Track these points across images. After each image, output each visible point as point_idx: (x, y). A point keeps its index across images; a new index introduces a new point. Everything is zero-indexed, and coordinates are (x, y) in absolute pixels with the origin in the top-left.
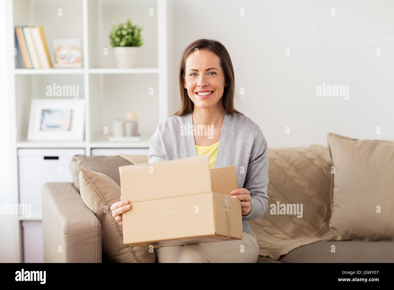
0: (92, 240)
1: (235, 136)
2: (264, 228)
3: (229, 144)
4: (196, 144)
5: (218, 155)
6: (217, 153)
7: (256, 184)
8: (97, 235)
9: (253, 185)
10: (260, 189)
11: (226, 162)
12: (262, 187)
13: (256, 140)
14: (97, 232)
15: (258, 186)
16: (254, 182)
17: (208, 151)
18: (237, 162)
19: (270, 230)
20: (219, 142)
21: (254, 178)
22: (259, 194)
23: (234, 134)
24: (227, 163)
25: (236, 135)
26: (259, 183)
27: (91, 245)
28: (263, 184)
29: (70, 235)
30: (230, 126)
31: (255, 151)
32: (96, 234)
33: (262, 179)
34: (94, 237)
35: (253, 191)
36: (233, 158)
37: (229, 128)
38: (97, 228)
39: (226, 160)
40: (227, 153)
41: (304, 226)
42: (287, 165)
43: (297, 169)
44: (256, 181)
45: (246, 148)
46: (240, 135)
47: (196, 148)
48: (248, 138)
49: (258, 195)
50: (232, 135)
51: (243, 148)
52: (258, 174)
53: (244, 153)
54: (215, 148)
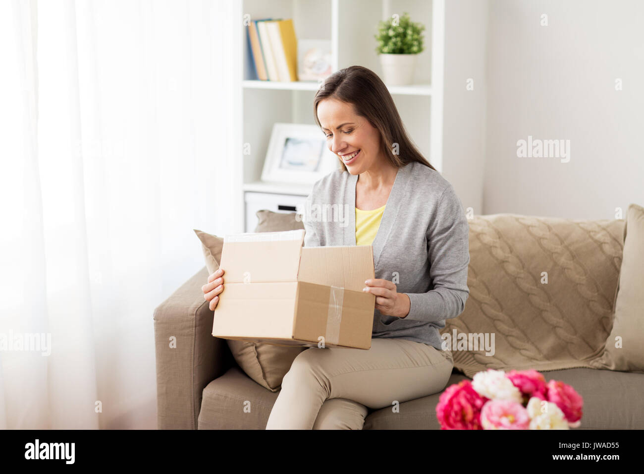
0: (186, 331)
1: (410, 198)
2: (510, 339)
3: (400, 208)
4: (356, 206)
5: (381, 224)
6: (381, 220)
7: (443, 269)
8: (194, 326)
9: (439, 270)
10: (447, 277)
11: (391, 233)
12: (450, 275)
13: (439, 204)
14: (194, 322)
15: (445, 273)
16: (439, 266)
17: (370, 217)
18: (405, 235)
19: (518, 343)
20: (385, 206)
21: (439, 261)
22: (447, 285)
23: (408, 194)
24: (391, 235)
25: (412, 196)
26: (447, 269)
27: (185, 337)
28: (452, 269)
29: (158, 321)
30: (405, 183)
31: (437, 221)
32: (193, 323)
33: (451, 263)
34: (190, 327)
35: (438, 279)
36: (402, 229)
37: (404, 186)
38: (194, 316)
39: (390, 231)
40: (394, 220)
41: (572, 343)
42: (559, 248)
43: (573, 256)
44: (442, 264)
45: (422, 216)
46: (417, 196)
47: (356, 212)
48: (427, 202)
49: (443, 286)
50: (405, 195)
51: (418, 215)
52: (444, 255)
53: (419, 223)
54: (379, 214)
